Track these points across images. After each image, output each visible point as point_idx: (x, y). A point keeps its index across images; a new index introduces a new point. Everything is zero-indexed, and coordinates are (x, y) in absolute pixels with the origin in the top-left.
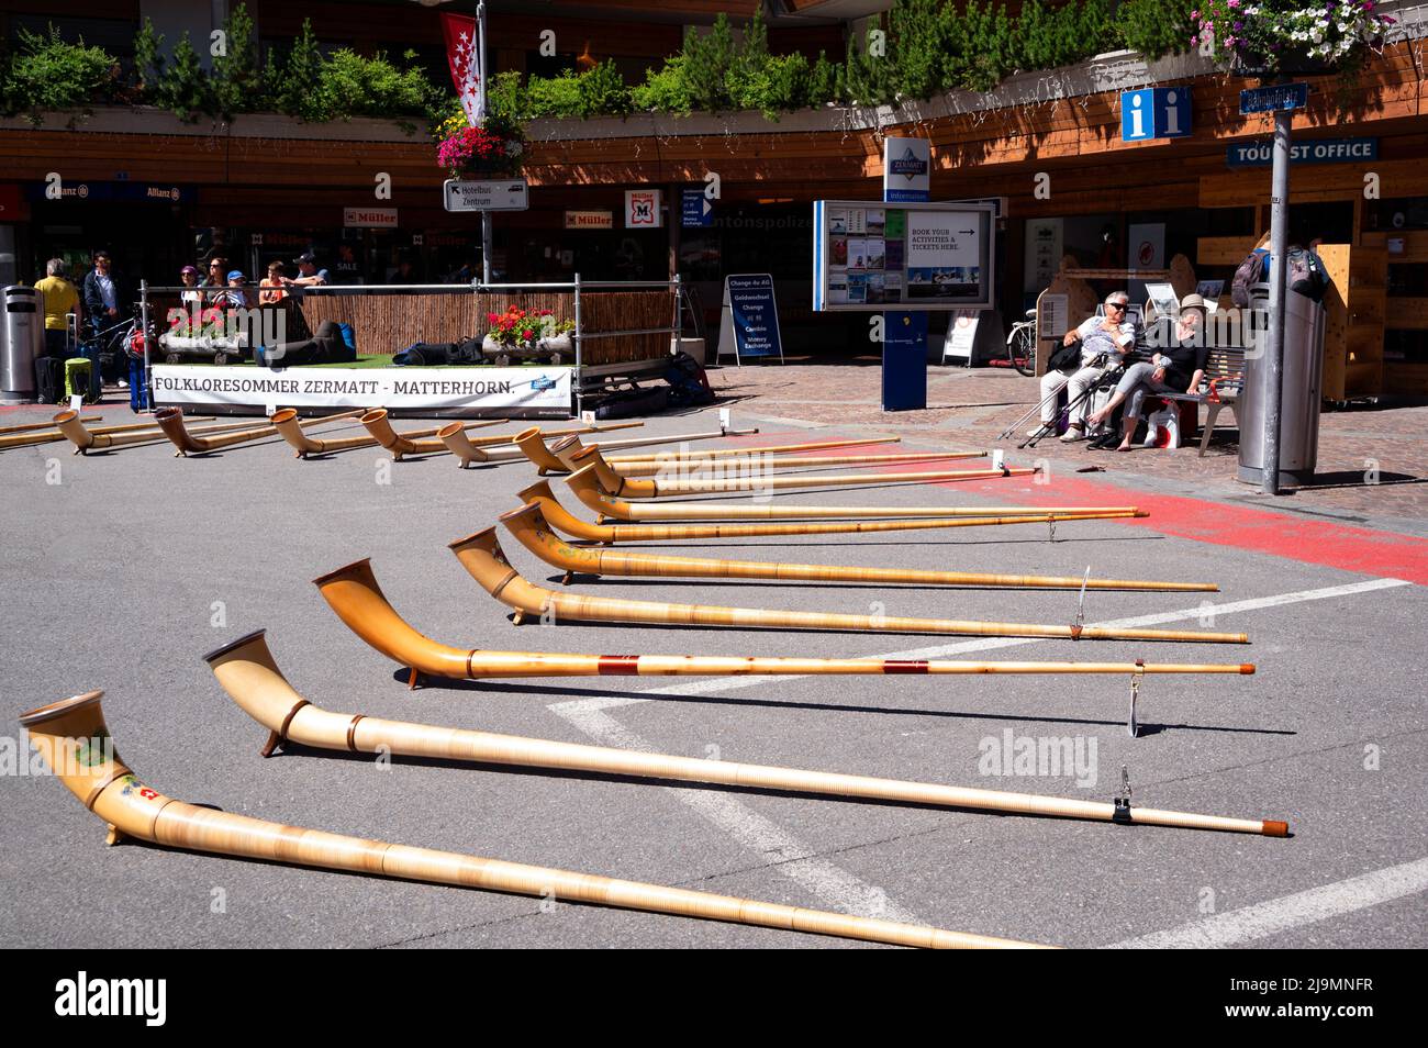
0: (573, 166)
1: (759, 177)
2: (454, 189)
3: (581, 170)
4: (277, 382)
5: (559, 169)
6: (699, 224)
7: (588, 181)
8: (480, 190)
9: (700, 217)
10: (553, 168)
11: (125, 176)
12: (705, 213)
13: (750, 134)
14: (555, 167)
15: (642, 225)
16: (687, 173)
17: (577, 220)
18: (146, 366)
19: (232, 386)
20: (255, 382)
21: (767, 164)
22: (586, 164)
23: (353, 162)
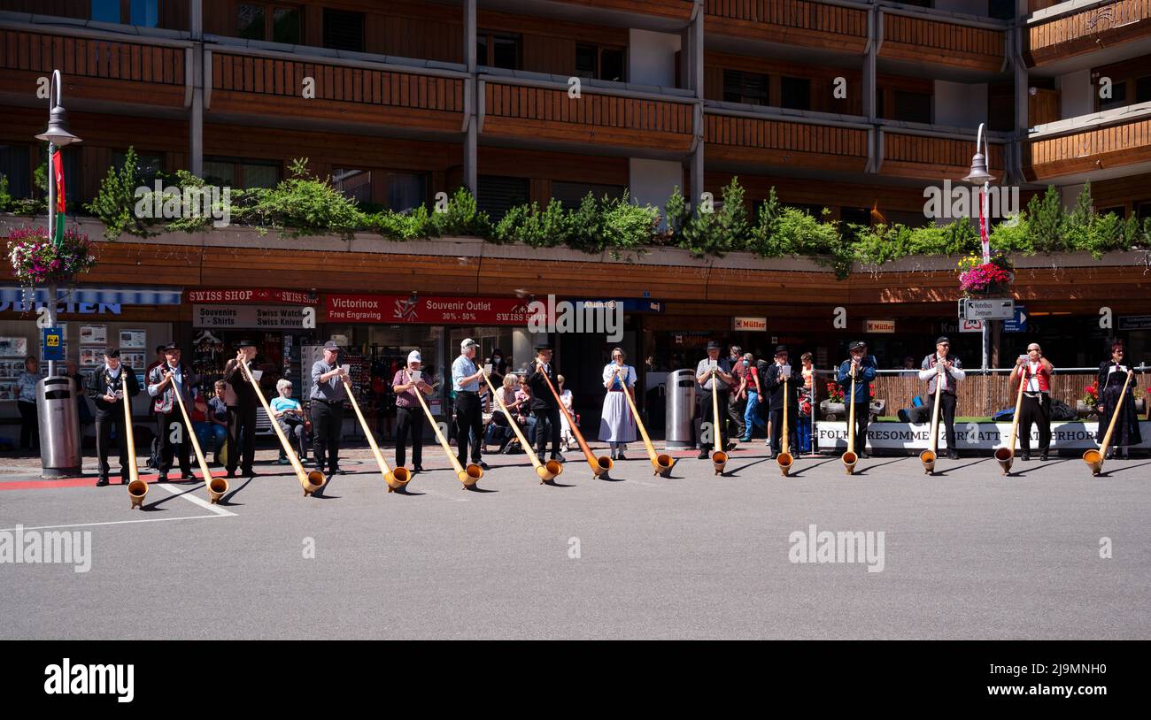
0: (928, 289)
1: (1072, 297)
2: (970, 305)
3: (933, 292)
4: (919, 433)
5: (917, 292)
6: (1017, 329)
7: (939, 300)
8: (985, 306)
9: (1017, 325)
10: (911, 291)
11: (649, 295)
12: (1022, 322)
13: (1072, 267)
14: (913, 289)
15: (973, 330)
16: (1016, 294)
17: (874, 326)
18: (813, 423)
19: (882, 435)
20: (901, 433)
21: (1079, 289)
22: (938, 287)
23: (779, 285)
